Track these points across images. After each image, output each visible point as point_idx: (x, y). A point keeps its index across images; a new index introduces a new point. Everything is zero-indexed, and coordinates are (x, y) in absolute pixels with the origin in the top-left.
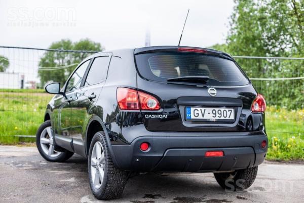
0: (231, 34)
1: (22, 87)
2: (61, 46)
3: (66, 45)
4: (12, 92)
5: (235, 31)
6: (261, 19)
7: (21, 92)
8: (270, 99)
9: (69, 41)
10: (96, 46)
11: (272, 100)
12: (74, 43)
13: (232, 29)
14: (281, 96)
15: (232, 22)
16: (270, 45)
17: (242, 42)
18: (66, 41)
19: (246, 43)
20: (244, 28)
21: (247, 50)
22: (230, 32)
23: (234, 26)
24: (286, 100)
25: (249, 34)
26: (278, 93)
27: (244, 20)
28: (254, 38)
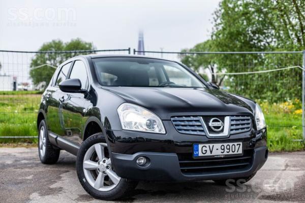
0: (216, 31)
1: (15, 89)
2: (52, 47)
3: (57, 46)
4: (4, 94)
5: (220, 28)
6: (245, 14)
7: (13, 94)
8: (255, 93)
9: (59, 42)
10: (87, 46)
11: (257, 94)
12: (65, 43)
13: (216, 25)
14: (265, 90)
15: (216, 18)
16: (255, 40)
17: (227, 38)
18: (57, 41)
19: (230, 38)
20: (228, 24)
21: (231, 45)
22: (215, 28)
23: (219, 21)
24: (269, 93)
25: (233, 30)
26: (263, 87)
27: (228, 15)
28: (239, 33)
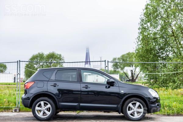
0: (138, 48)
1: (15, 82)
2: (38, 57)
3: (41, 56)
4: (9, 84)
5: (140, 46)
6: (154, 39)
7: (14, 84)
8: (162, 84)
9: (42, 54)
10: (58, 56)
11: (163, 84)
12: (46, 55)
13: (138, 45)
14: (168, 82)
15: (138, 41)
16: (160, 53)
17: (144, 52)
18: (41, 54)
19: (147, 52)
20: (145, 44)
21: (147, 56)
22: (137, 47)
23: (139, 43)
24: (171, 84)
25: (148, 48)
26: (166, 80)
27: (145, 40)
28: (151, 49)
